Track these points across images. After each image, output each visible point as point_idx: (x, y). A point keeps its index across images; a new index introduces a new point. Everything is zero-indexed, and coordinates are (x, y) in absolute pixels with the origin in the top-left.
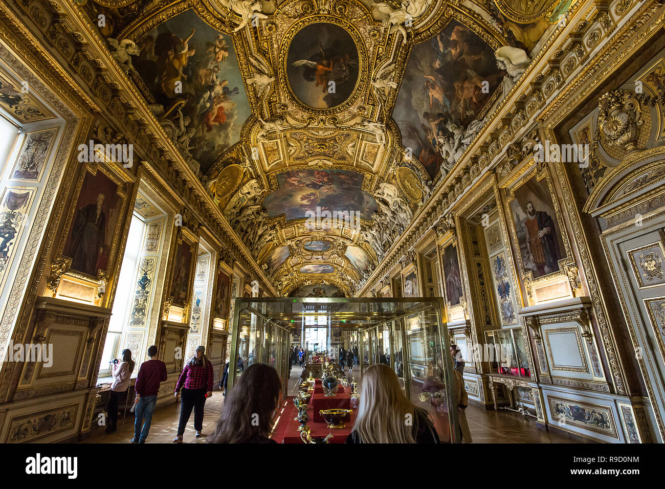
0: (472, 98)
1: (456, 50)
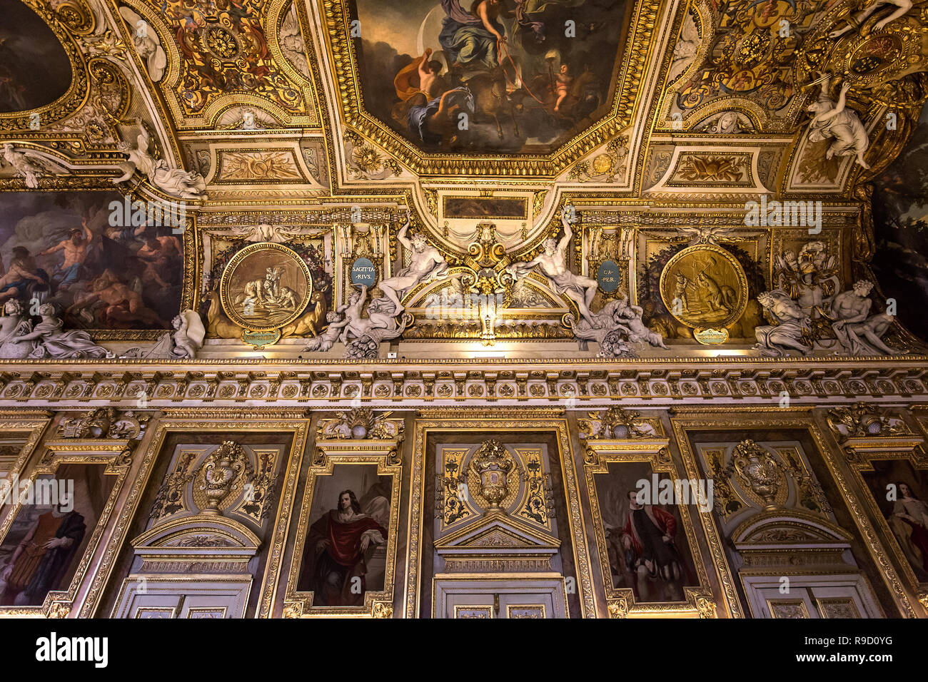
0: (108, 305)
1: (150, 251)
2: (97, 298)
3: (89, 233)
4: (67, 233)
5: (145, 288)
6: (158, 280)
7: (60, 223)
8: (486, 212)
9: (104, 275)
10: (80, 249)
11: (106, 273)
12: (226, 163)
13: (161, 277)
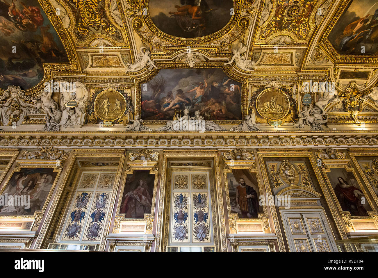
0: (214, 111)
1: (228, 91)
2: (209, 108)
3: (206, 84)
4: (197, 84)
5: (227, 105)
6: (232, 102)
7: (196, 81)
8: (354, 77)
9: (211, 100)
10: (202, 90)
11: (212, 99)
12: (265, 58)
13: (232, 100)
